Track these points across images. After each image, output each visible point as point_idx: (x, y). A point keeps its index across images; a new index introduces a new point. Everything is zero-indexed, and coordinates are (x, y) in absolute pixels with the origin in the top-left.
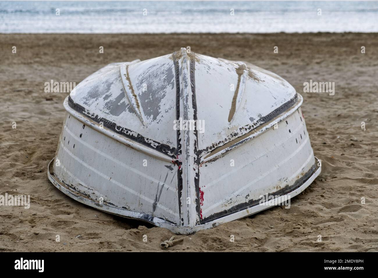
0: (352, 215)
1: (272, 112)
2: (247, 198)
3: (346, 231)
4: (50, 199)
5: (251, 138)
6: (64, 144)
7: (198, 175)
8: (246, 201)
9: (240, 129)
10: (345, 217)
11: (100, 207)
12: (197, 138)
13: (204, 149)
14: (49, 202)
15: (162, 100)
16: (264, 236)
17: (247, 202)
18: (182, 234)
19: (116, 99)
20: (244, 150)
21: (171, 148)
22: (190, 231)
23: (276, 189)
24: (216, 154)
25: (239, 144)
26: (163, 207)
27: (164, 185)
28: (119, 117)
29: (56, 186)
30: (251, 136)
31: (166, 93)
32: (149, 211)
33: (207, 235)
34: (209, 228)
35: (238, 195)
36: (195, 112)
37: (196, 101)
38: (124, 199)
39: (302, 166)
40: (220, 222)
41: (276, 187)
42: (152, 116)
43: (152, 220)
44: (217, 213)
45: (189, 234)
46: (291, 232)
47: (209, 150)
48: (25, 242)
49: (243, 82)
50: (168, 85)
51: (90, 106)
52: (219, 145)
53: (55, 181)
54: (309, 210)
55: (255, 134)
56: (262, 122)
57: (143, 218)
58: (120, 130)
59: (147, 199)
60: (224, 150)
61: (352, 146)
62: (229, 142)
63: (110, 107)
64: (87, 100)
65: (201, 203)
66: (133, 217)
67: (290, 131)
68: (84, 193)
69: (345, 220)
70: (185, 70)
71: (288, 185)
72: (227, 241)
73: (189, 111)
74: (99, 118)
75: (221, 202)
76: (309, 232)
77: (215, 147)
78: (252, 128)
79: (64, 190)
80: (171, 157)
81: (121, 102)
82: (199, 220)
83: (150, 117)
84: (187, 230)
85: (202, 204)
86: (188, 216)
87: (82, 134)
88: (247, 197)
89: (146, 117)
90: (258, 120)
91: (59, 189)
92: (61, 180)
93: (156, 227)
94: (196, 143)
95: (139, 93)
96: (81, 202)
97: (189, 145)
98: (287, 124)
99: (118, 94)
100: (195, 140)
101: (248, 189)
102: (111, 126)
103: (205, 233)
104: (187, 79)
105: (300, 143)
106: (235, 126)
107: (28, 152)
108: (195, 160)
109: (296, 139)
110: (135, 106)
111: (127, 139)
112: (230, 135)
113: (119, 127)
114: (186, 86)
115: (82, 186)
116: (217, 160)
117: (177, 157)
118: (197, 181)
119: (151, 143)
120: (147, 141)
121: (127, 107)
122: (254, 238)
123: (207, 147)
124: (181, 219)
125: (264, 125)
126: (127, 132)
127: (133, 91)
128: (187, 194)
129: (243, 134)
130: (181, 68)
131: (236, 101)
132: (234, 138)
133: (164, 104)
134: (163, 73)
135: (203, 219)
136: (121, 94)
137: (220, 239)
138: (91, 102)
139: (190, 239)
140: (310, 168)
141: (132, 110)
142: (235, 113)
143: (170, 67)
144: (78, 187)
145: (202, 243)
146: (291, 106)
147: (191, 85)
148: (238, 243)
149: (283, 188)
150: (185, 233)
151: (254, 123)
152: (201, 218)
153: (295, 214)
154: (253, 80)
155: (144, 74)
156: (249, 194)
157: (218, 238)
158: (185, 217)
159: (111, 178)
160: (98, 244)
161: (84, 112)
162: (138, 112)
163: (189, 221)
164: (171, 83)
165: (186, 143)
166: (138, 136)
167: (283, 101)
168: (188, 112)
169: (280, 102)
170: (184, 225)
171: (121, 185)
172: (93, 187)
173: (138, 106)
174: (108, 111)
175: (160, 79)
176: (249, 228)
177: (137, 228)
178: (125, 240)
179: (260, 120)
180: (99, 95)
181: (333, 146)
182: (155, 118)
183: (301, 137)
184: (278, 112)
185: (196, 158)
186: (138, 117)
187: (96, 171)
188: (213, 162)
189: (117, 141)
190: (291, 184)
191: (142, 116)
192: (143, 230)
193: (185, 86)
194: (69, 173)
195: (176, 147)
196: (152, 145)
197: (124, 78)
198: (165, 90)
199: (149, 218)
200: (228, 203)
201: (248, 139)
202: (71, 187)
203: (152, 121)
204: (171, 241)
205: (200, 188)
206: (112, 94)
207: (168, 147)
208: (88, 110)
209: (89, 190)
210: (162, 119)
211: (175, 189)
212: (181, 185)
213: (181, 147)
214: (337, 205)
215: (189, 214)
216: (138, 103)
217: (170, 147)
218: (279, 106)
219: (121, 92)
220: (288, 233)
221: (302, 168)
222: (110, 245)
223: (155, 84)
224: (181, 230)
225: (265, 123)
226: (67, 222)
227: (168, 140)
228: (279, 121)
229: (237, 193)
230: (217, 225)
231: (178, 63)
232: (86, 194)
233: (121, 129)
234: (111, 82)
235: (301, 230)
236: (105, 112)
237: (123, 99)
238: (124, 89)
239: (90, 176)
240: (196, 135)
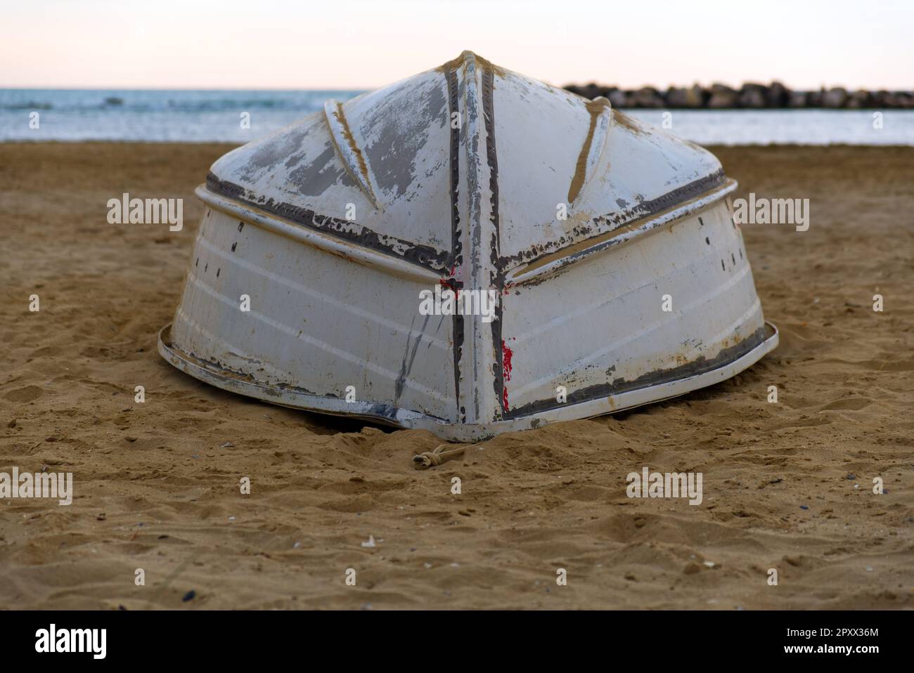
0: (850, 415)
1: (668, 194)
2: (610, 374)
3: (835, 440)
4: (162, 391)
5: (619, 242)
6: (196, 275)
7: (499, 311)
8: (608, 381)
9: (596, 220)
10: (834, 416)
11: (276, 397)
12: (498, 231)
13: (514, 255)
14: (161, 396)
15: (419, 151)
16: (648, 449)
17: (611, 384)
18: (463, 441)
19: (313, 162)
20: (604, 267)
21: (438, 253)
22: (479, 434)
23: (676, 361)
24: (540, 268)
25: (592, 250)
26: (418, 387)
27: (420, 336)
28: (320, 196)
29: (177, 366)
30: (621, 237)
31: (427, 136)
32: (385, 396)
33: (518, 440)
34: (523, 429)
35: (589, 366)
36: (494, 173)
37: (495, 150)
38: (330, 376)
39: (734, 321)
40: (549, 419)
41: (675, 356)
42: (396, 188)
43: (394, 415)
44: (542, 401)
45: (478, 441)
46: (710, 442)
47: (525, 260)
48: (107, 452)
49: (603, 127)
50: (433, 121)
51: (254, 183)
52: (548, 251)
53: (173, 355)
54: (750, 407)
55: (629, 234)
56: (645, 212)
57: (374, 414)
58: (323, 224)
59: (381, 371)
60: (559, 260)
61: (849, 314)
62: (569, 246)
63: (300, 180)
64: (248, 172)
65: (505, 375)
66: (350, 413)
67: (708, 241)
68: (240, 372)
69: (835, 423)
70: (472, 85)
71: (704, 357)
72: (564, 455)
73: (479, 170)
74: (275, 203)
76: (750, 441)
77: (539, 254)
78: (622, 221)
79: (195, 370)
80: (438, 273)
81: (326, 167)
82: (500, 412)
83: (390, 189)
84: (473, 432)
85: (507, 377)
86: (476, 401)
87: (236, 243)
88: (611, 372)
89: (382, 190)
90: (636, 207)
91: (183, 370)
92: (188, 352)
93: (403, 429)
94: (495, 240)
95: (367, 146)
96: (233, 391)
97: (479, 242)
98: (702, 224)
99: (319, 154)
100: (493, 234)
101: (613, 354)
102: (304, 218)
103: (514, 437)
104: (476, 102)
105: (730, 271)
106: (582, 212)
107: (115, 319)
108: (493, 278)
109: (722, 261)
110: (357, 169)
111: (339, 240)
112: (573, 232)
113: (319, 219)
114: (473, 117)
115: (235, 357)
116: (542, 283)
117: (453, 270)
118: (496, 325)
119: (392, 246)
120: (383, 242)
121: (340, 176)
122: (625, 449)
123: (520, 253)
124: (460, 408)
125: (649, 217)
126: (339, 227)
127: (352, 143)
128: (473, 353)
129: (602, 232)
130: (463, 82)
131: (586, 161)
132: (581, 238)
133: (424, 160)
134: (421, 99)
135: (510, 410)
136: (325, 152)
137: (549, 450)
138: (257, 174)
139: (481, 448)
140: (754, 332)
141: (350, 180)
142: (584, 185)
143: (437, 87)
144: (226, 360)
145: (506, 457)
146: (710, 189)
147: (485, 117)
148: (589, 459)
149: (692, 362)
150: (468, 439)
151: (626, 212)
152: (505, 408)
153: (719, 415)
154: (626, 129)
155: (377, 107)
156: (614, 366)
157: (543, 449)
158: (468, 404)
159: (301, 332)
160: (270, 456)
161: (241, 197)
162: (365, 182)
163: (477, 413)
164: (440, 116)
165: (473, 239)
166: (363, 232)
167: (693, 176)
168: (477, 171)
169: (686, 177)
170: (467, 422)
171: (324, 346)
172: (261, 356)
173: (364, 171)
174: (295, 189)
175: (414, 110)
176: (614, 432)
177: (359, 432)
178: (333, 450)
179: (640, 206)
180: (277, 159)
181: (805, 313)
182: (402, 191)
183: (734, 260)
184: (681, 196)
185: (495, 273)
186: (364, 192)
187: (267, 321)
188: (534, 288)
189: (317, 247)
190: (711, 355)
191: (373, 190)
192: (373, 435)
193: (471, 118)
194: (207, 334)
195: (450, 250)
196: (395, 249)
197: (333, 120)
198: (425, 131)
199: (386, 411)
200: (566, 381)
201: (614, 242)
202: (210, 363)
203: (395, 198)
204: (436, 453)
205: (504, 342)
206: (304, 155)
207: (431, 252)
208: (251, 192)
209: (251, 364)
210: (419, 191)
211: (447, 344)
212: (459, 333)
213: (460, 248)
214: (816, 402)
215: (478, 395)
216: (365, 165)
217: (436, 251)
218: (682, 184)
219: (326, 148)
220: (703, 443)
221: (736, 326)
222: (296, 459)
223: (404, 122)
224: (459, 432)
225: (652, 214)
226: (199, 421)
227: (432, 237)
228: (684, 213)
229: (587, 361)
230: (541, 424)
231: (456, 75)
232: (244, 374)
233: (324, 221)
234: (302, 132)
235: (735, 437)
236: (288, 190)
237: (331, 161)
238: (334, 140)
239: (253, 332)
240: (496, 222)
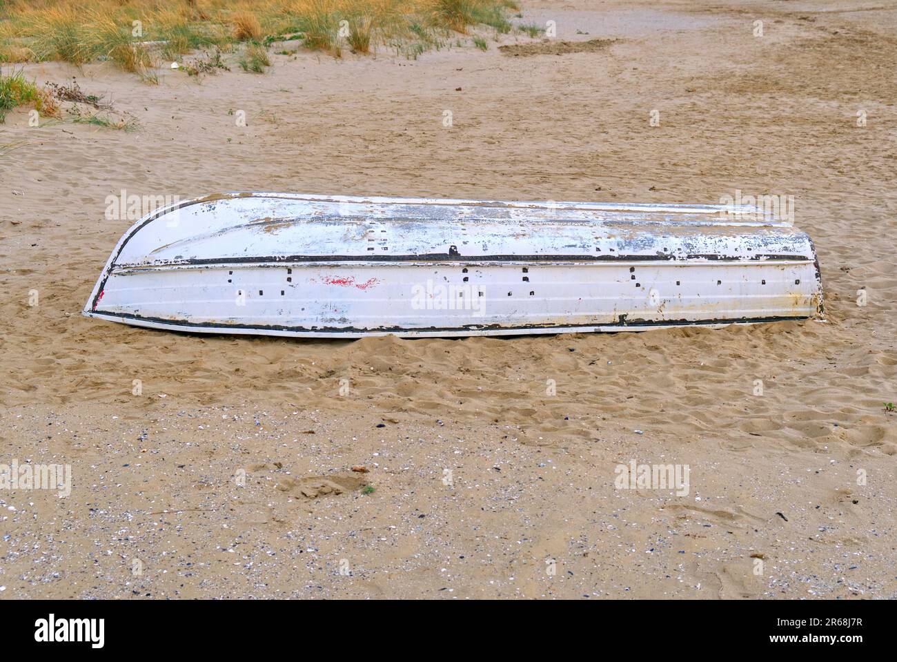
2: (136, 312)
5: (157, 270)
7: (105, 280)
9: (157, 260)
12: (118, 256)
13: (119, 264)
17: (135, 315)
23: (169, 317)
24: (125, 270)
34: (97, 317)
35: (129, 307)
44: (107, 312)
47: (122, 267)
52: (131, 266)
55: (165, 269)
62: (139, 266)
75: (114, 305)
77: (128, 266)
78: (169, 263)
82: (91, 309)
85: (99, 300)
86: (85, 303)
90: (184, 260)
94: (116, 259)
100: (116, 256)
101: (139, 306)
106: (154, 257)
108: (108, 270)
112: (144, 262)
116: (124, 275)
118: (103, 285)
123: (122, 264)
129: (155, 265)
132: (146, 264)
151: (175, 261)
152: (94, 309)
156: (139, 310)
163: (84, 307)
179: (187, 260)
185: (110, 269)
188: (120, 276)
201: (155, 269)
205: (103, 289)
215: (87, 302)
229: (129, 305)
240: (119, 253)
